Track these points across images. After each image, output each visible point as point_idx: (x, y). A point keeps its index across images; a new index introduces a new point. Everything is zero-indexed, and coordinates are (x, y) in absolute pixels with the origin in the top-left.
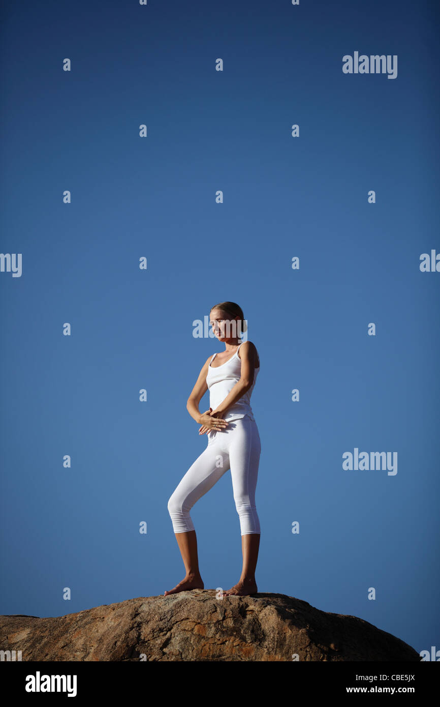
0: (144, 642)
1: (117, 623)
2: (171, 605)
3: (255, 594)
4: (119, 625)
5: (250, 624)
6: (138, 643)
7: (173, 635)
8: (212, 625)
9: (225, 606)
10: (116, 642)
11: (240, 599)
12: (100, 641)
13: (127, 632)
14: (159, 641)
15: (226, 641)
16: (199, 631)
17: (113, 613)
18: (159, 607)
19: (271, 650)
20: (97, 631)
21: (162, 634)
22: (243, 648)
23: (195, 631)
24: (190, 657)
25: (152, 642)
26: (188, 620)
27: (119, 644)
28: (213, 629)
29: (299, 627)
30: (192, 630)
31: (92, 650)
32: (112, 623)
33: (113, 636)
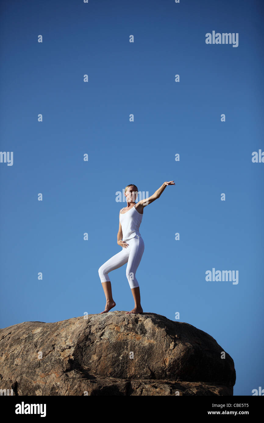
0: (92, 334)
1: (80, 325)
2: (104, 318)
3: (142, 313)
4: (81, 326)
5: (140, 326)
6: (90, 334)
7: (105, 331)
8: (123, 327)
9: (128, 318)
10: (80, 334)
11: (135, 315)
12: (73, 333)
13: (85, 330)
14: (99, 334)
15: (129, 334)
16: (117, 329)
17: (79, 321)
18: (99, 319)
19: (149, 338)
20: (72, 329)
21: (100, 330)
22: (137, 337)
23: (115, 329)
24: (113, 340)
25: (96, 334)
26: (112, 325)
27: (81, 334)
28: (123, 328)
29: (162, 327)
30: (114, 329)
31: (69, 337)
32: (78, 326)
33: (78, 331)
